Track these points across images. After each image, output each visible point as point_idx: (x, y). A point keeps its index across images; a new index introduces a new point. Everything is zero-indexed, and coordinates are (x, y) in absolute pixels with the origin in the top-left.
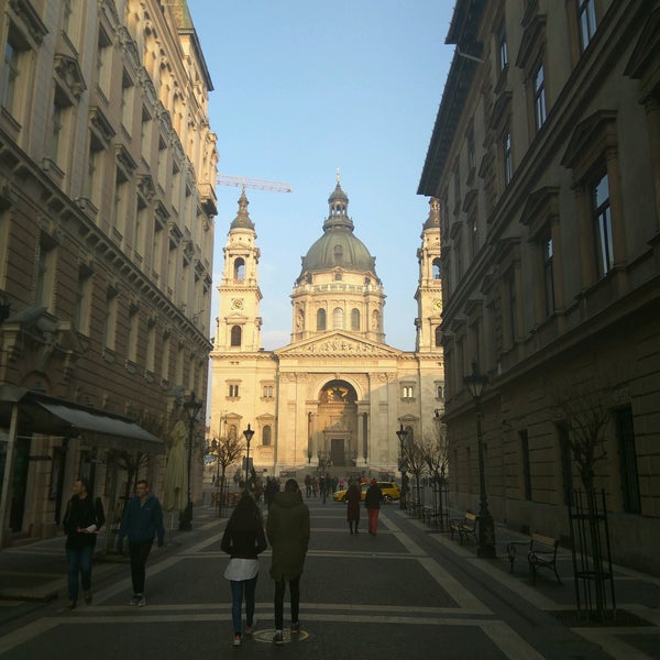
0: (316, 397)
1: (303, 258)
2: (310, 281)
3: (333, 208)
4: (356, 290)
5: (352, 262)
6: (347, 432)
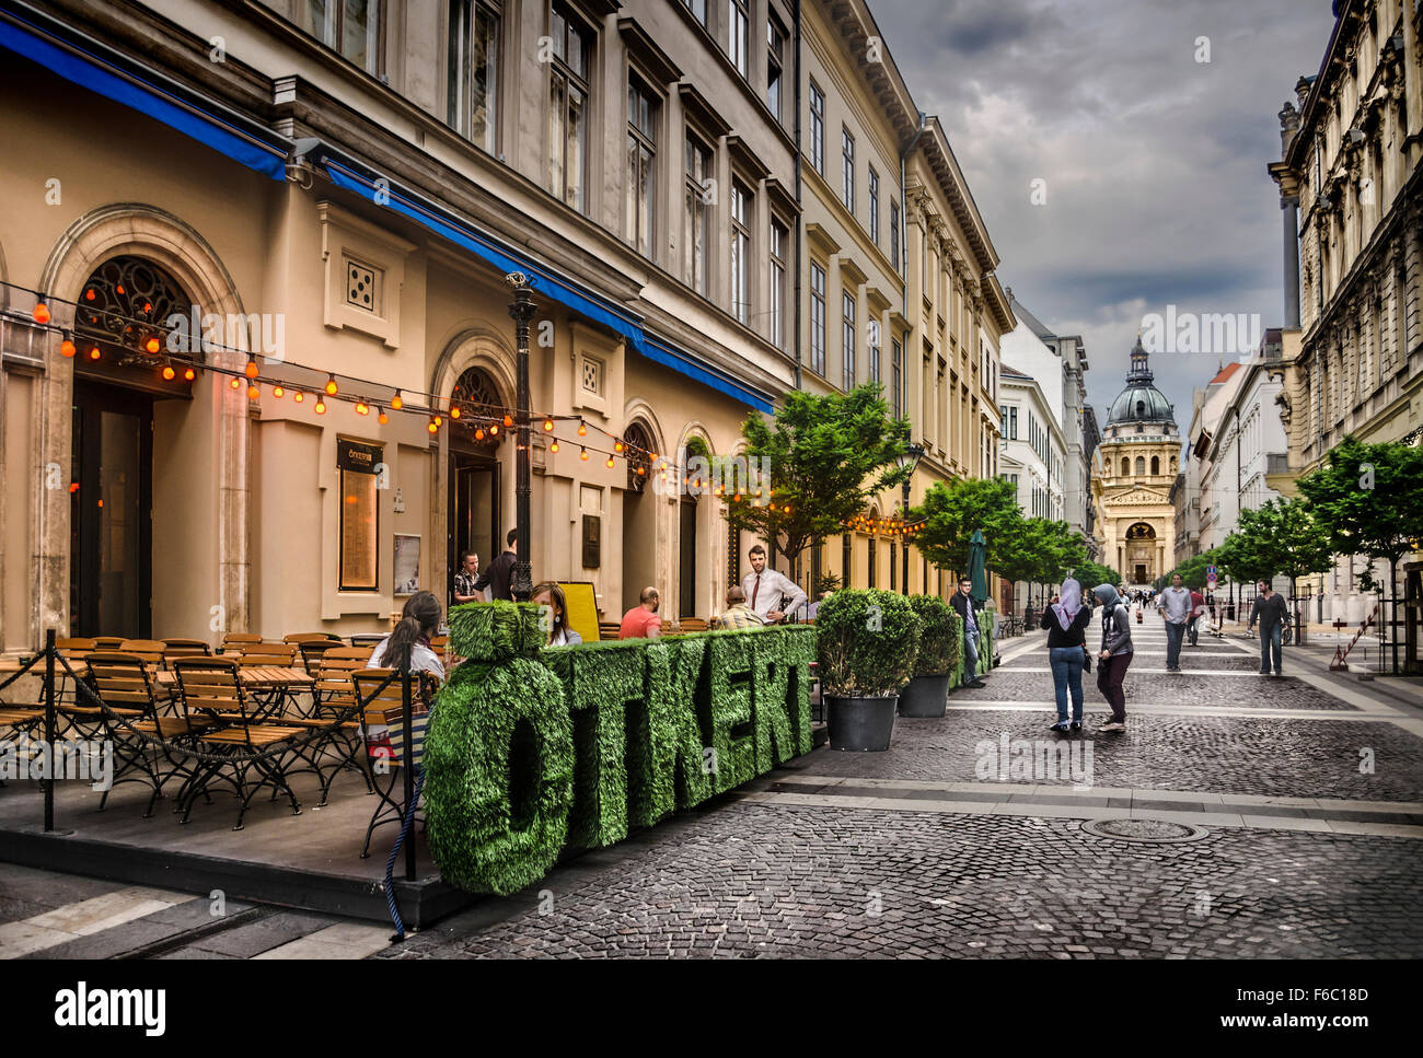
0: (1124, 536)
3: (1134, 363)
4: (1156, 440)
5: (1152, 415)
6: (1148, 559)
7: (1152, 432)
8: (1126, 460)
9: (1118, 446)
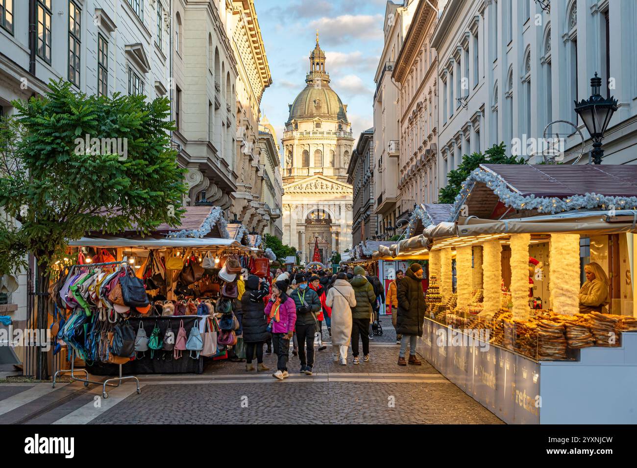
1: (290, 106)
2: (296, 128)
3: (313, 64)
4: (332, 136)
5: (328, 113)
6: (324, 244)
7: (329, 128)
8: (306, 153)
9: (299, 140)
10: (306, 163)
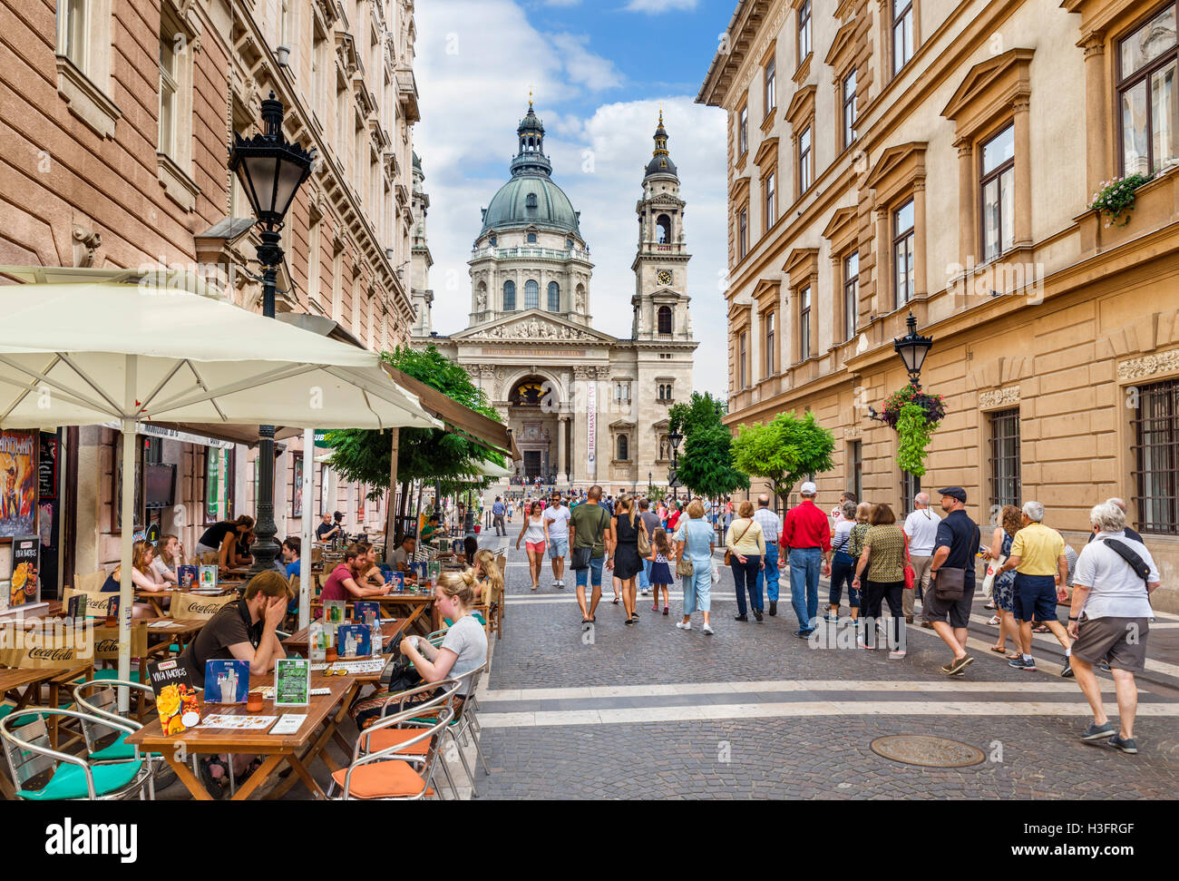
0: (505, 398)
1: (484, 211)
2: (493, 243)
3: (523, 142)
4: (555, 257)
5: (549, 218)
6: (544, 442)
7: (551, 244)
8: (509, 286)
9: (498, 263)
10: (510, 302)
